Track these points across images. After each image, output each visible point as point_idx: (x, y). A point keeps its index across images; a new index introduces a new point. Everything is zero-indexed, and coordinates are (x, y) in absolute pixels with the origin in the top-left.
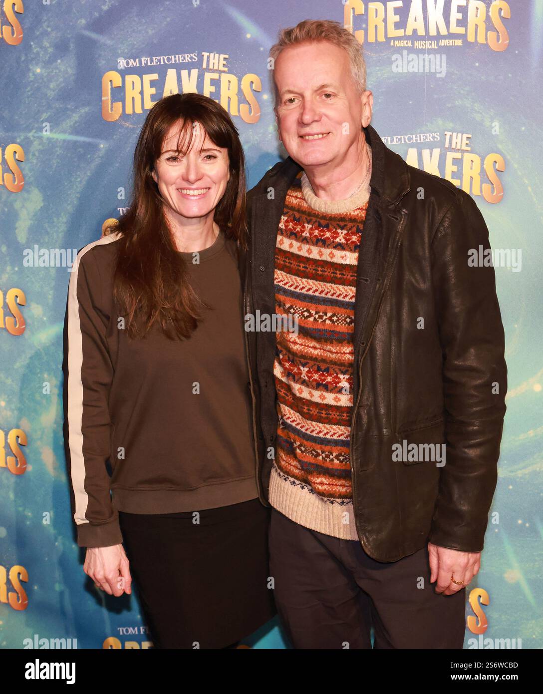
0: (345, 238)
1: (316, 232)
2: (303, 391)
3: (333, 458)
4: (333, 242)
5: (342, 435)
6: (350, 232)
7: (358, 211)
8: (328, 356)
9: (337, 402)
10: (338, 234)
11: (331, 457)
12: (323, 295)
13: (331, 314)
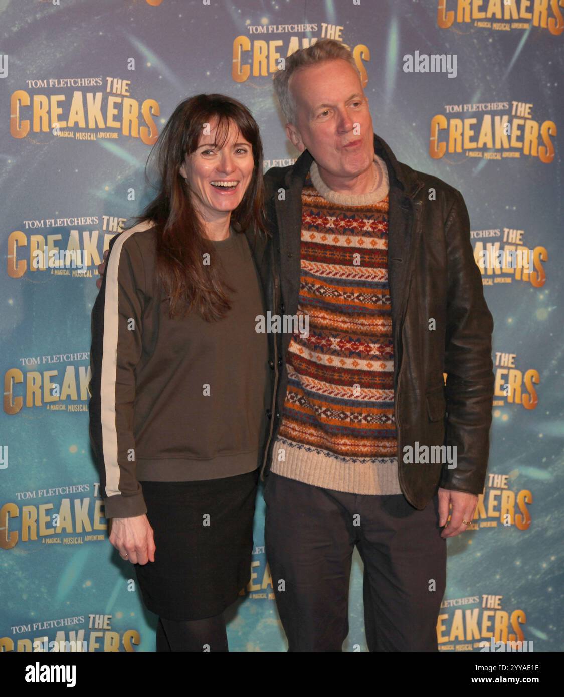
0: (371, 227)
1: (343, 223)
2: (333, 361)
3: (361, 419)
4: (361, 230)
5: (372, 397)
6: (376, 221)
7: (382, 203)
8: (359, 328)
9: (370, 367)
10: (365, 223)
11: (360, 418)
12: (350, 278)
13: (358, 294)
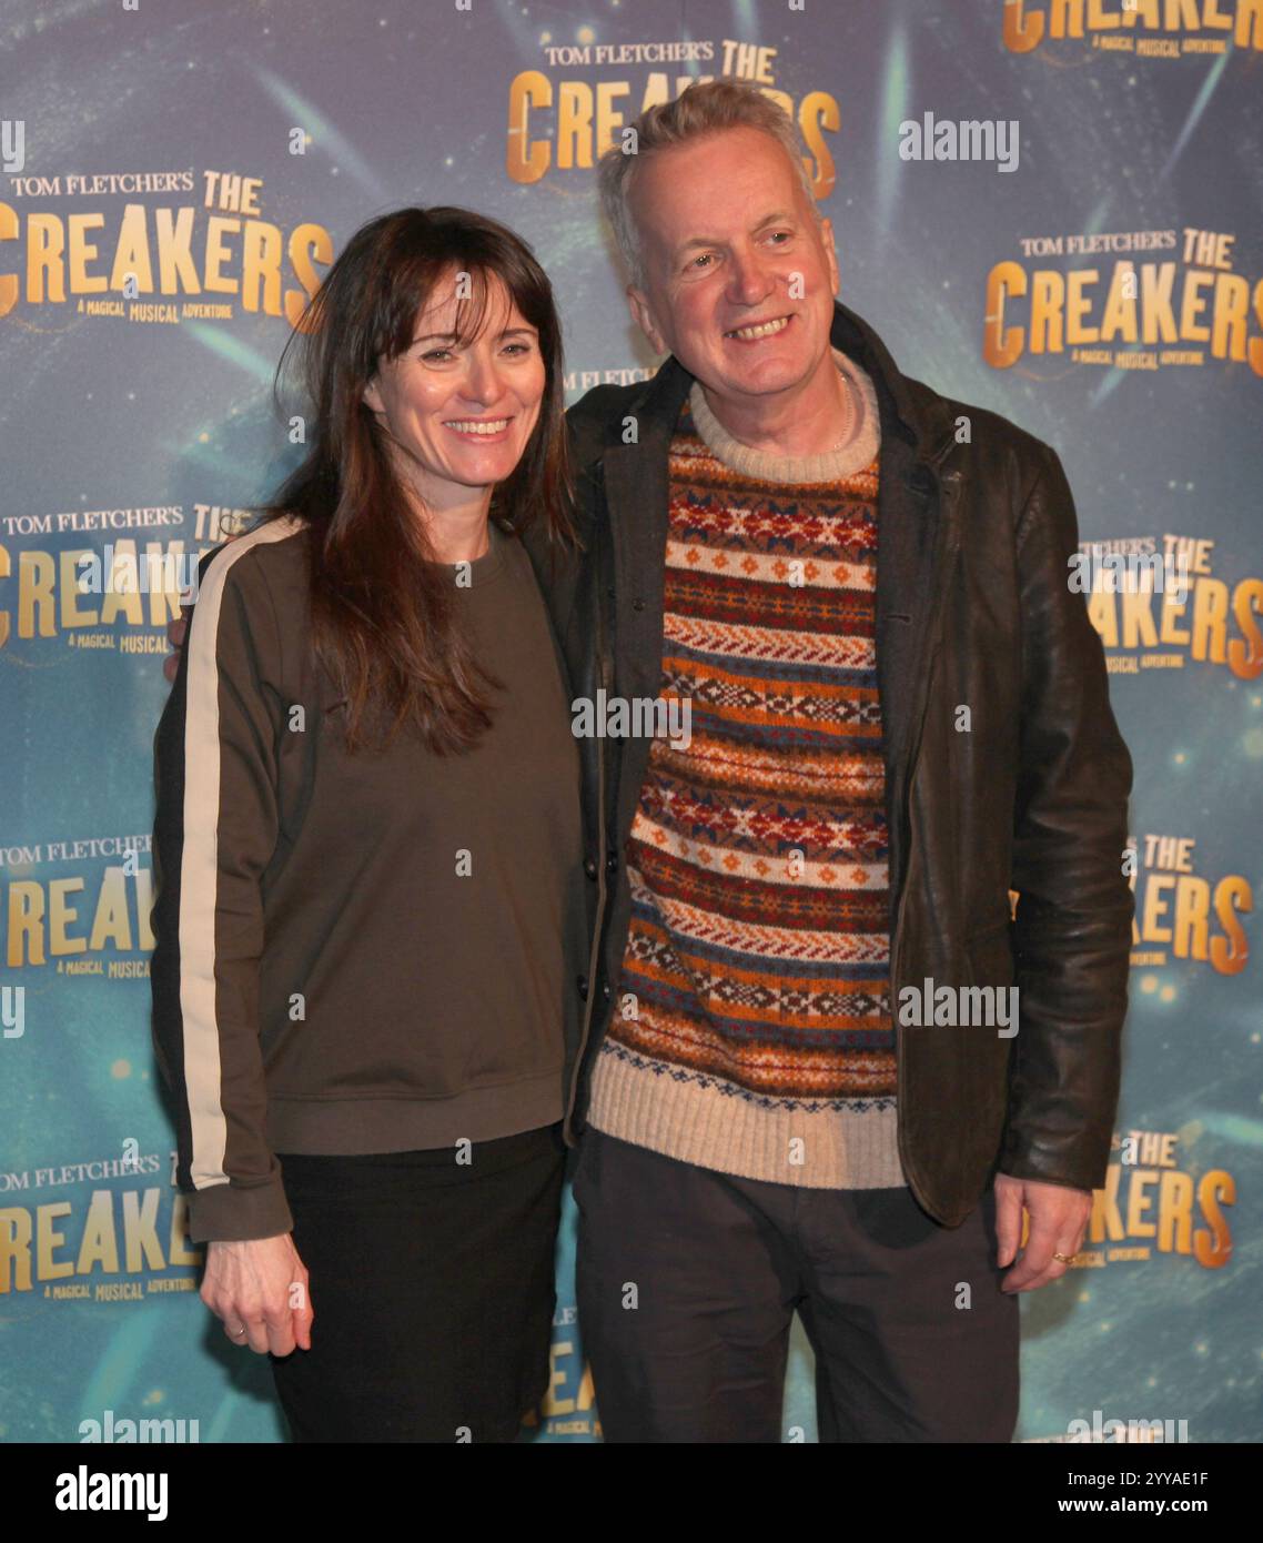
0: (837, 534)
1: (765, 525)
2: (739, 863)
3: (806, 1006)
4: (811, 543)
5: (834, 952)
6: (848, 521)
7: (863, 477)
8: (803, 784)
9: (828, 881)
10: (821, 526)
11: (803, 1002)
12: (784, 658)
13: (802, 698)
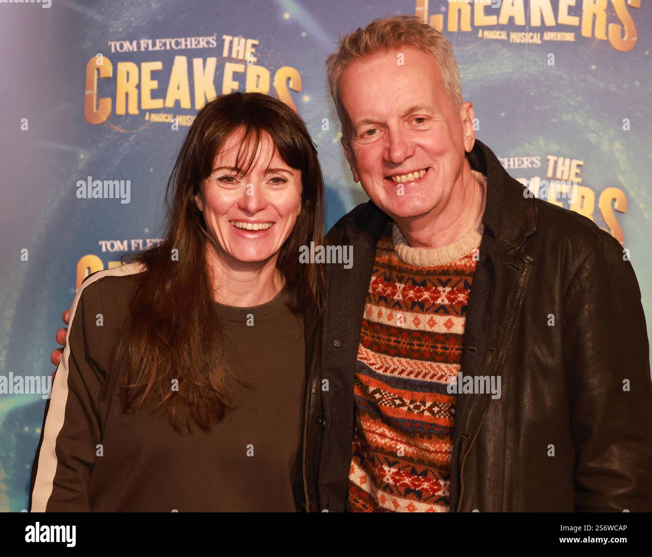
0: (448, 298)
1: (411, 294)
4: (434, 304)
6: (455, 289)
7: (466, 260)
10: (440, 292)
12: (420, 378)
13: (431, 403)
